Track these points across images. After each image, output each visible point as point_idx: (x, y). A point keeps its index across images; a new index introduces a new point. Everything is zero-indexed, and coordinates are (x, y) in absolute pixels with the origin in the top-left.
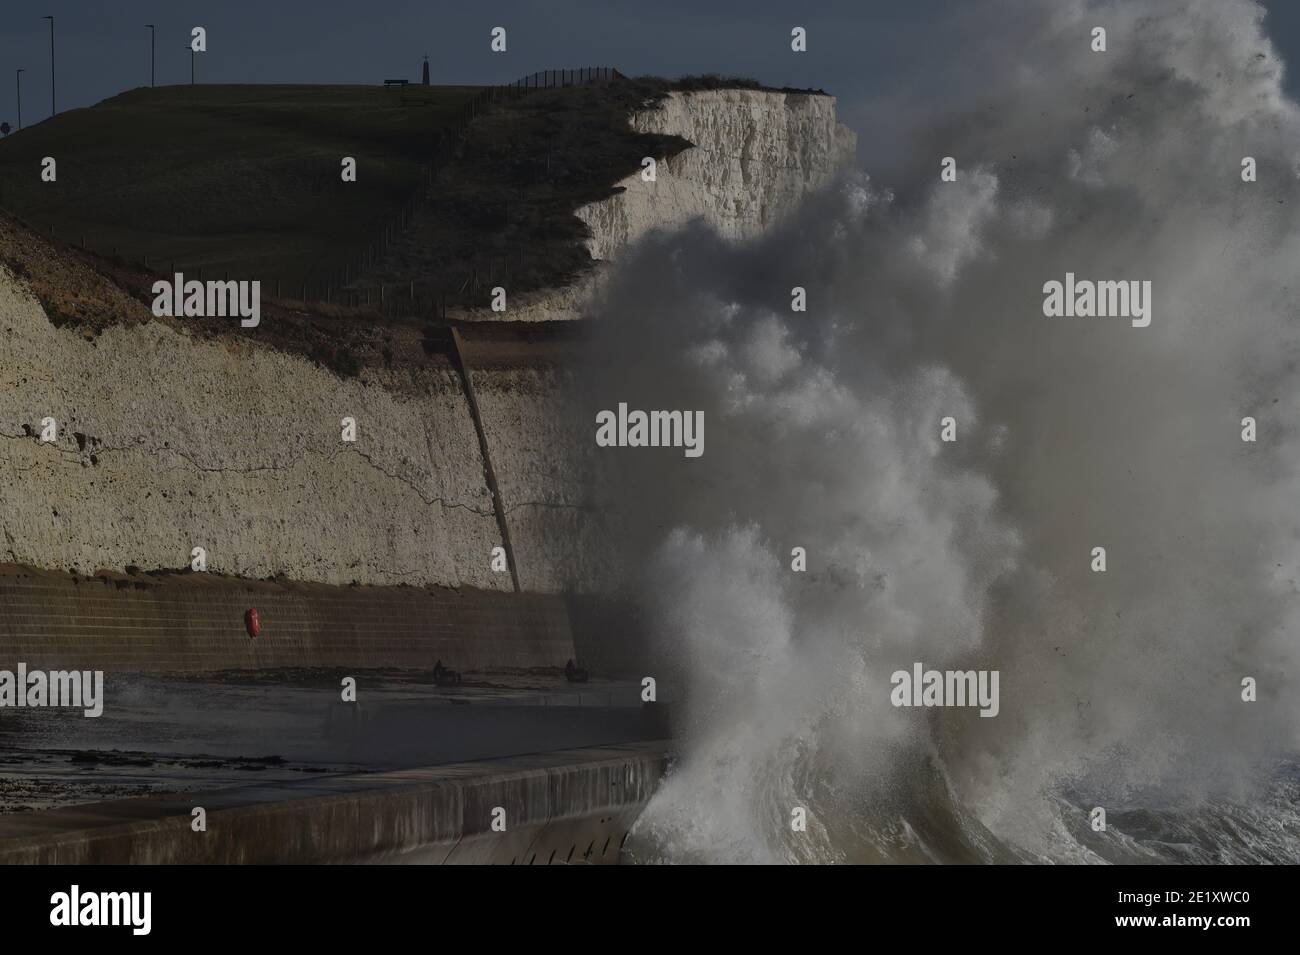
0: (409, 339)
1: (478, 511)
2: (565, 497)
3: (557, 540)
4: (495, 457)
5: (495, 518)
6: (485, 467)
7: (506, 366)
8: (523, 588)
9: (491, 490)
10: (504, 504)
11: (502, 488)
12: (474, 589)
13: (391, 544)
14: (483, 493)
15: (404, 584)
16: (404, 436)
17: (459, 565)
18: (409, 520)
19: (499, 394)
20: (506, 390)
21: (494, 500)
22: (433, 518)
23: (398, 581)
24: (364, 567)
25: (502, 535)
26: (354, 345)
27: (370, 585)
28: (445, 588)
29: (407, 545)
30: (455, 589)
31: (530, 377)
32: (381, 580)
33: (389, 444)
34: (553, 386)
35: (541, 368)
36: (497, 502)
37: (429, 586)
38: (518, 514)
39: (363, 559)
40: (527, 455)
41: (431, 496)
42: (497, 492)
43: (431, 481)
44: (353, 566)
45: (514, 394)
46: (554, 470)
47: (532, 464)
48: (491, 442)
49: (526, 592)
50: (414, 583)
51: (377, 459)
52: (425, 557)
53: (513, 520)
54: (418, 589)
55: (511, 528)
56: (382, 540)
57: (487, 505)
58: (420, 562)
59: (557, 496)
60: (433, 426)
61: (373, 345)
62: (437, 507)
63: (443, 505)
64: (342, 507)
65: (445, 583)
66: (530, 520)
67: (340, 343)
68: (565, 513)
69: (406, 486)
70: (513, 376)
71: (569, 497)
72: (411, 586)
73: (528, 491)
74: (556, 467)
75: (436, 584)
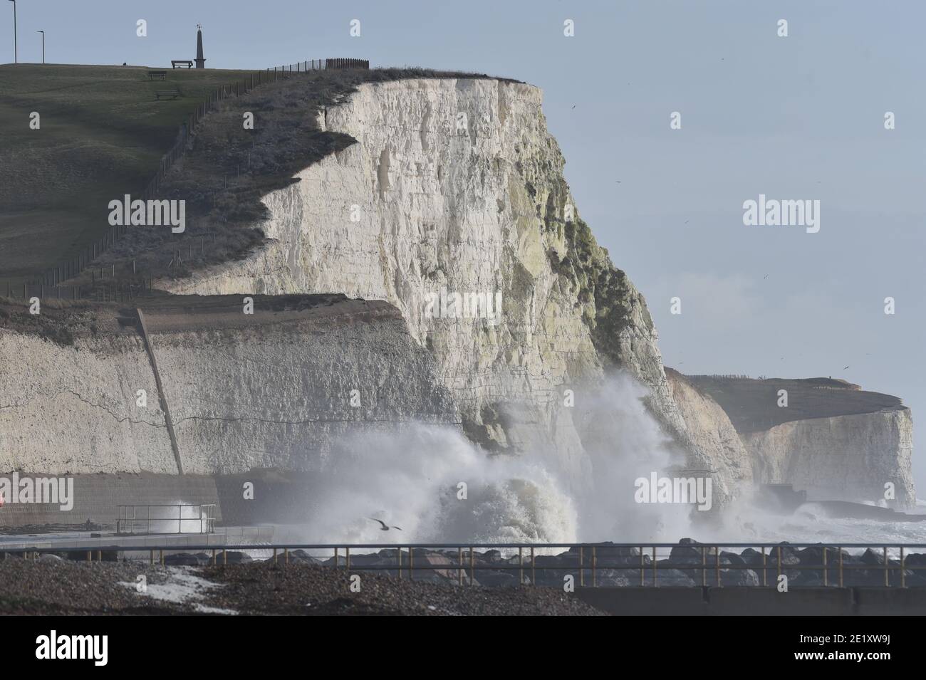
0: (109, 317)
1: (154, 424)
2: (215, 413)
3: (209, 440)
4: (167, 390)
5: (166, 428)
6: (160, 396)
7: (176, 330)
8: (185, 472)
9: (163, 410)
10: (172, 419)
11: (172, 409)
12: (151, 474)
13: (93, 448)
14: (158, 412)
15: (102, 473)
16: (104, 380)
17: (140, 459)
18: (105, 432)
19: (171, 349)
20: (176, 346)
21: (165, 417)
22: (123, 430)
23: (98, 470)
24: (75, 463)
25: (171, 439)
26: (71, 325)
28: (130, 474)
29: (104, 447)
30: (137, 474)
31: (192, 337)
32: (86, 470)
33: (93, 386)
34: (207, 342)
35: (199, 331)
36: (167, 418)
37: (118, 473)
38: (182, 425)
39: (74, 458)
40: (189, 387)
41: (121, 416)
42: (167, 412)
43: (122, 407)
44: (67, 462)
45: (181, 348)
46: (207, 396)
47: (193, 392)
48: (164, 380)
49: (187, 474)
50: (109, 471)
51: (85, 396)
52: (116, 455)
53: (179, 429)
54: (111, 475)
55: (177, 434)
56: (88, 446)
57: (160, 420)
58: (113, 458)
59: (210, 413)
60: (124, 372)
61: (83, 324)
62: (126, 424)
63: (130, 422)
64: (61, 427)
65: (130, 470)
66: (191, 429)
67: (62, 324)
68: (215, 423)
69: (105, 411)
70: (180, 337)
71: (217, 413)
72: (106, 474)
73: (190, 410)
74: (209, 394)
75: (124, 471)
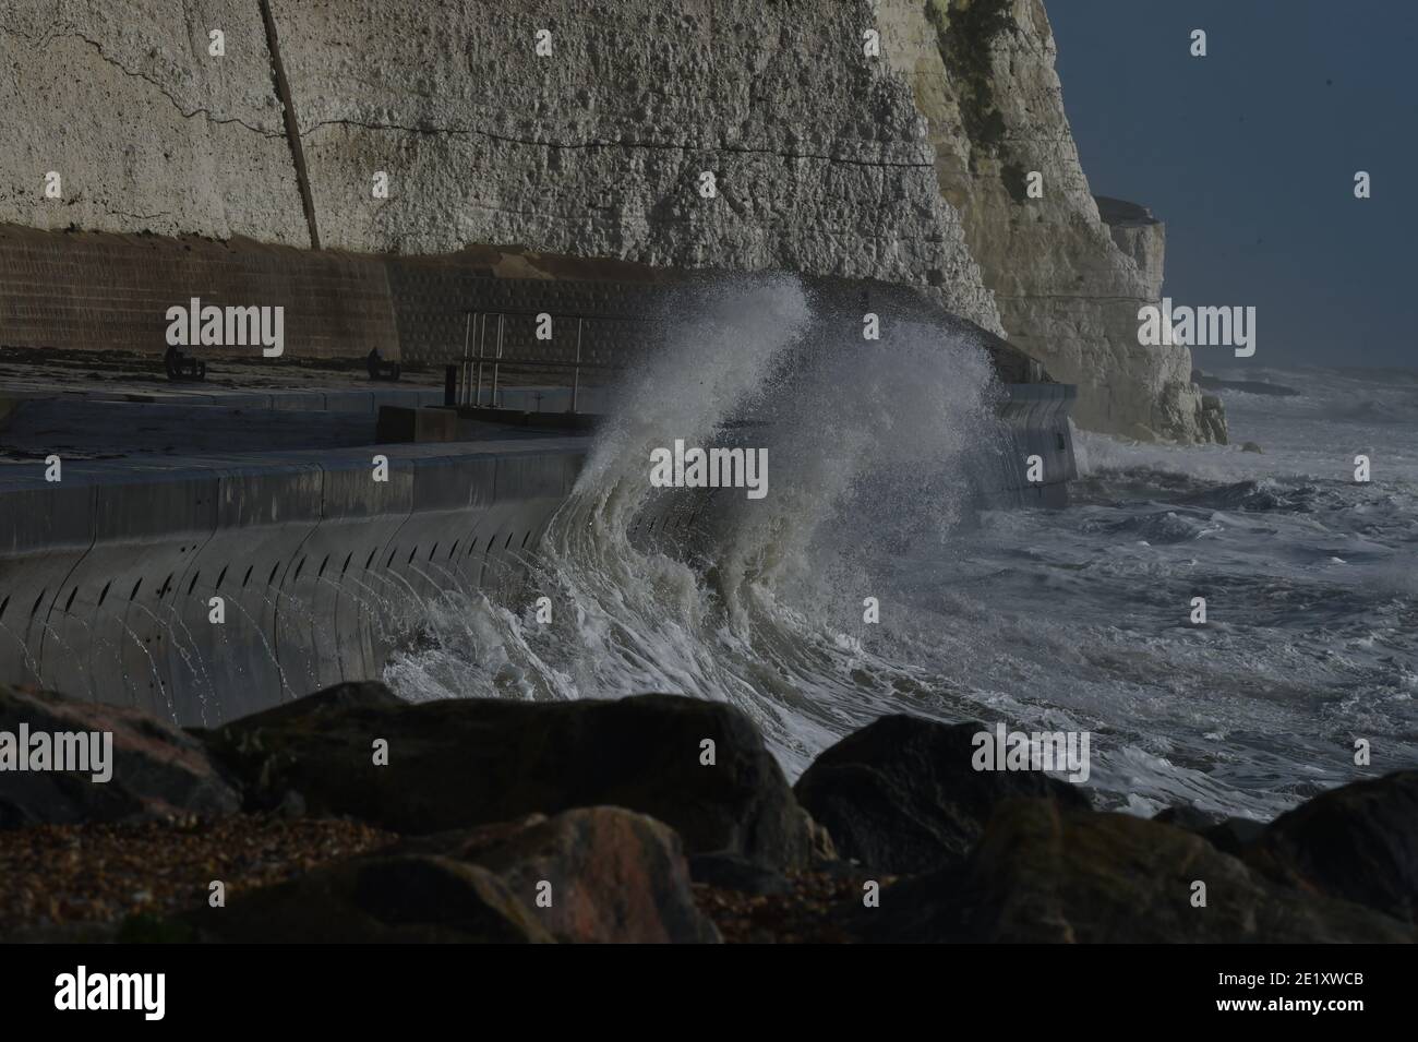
1: (261, 129)
2: (390, 114)
4: (288, 52)
5: (286, 141)
6: (273, 66)
8: (324, 243)
9: (281, 99)
10: (299, 121)
11: (298, 99)
12: (254, 243)
13: (129, 173)
14: (270, 103)
15: (147, 232)
17: (230, 208)
18: (155, 138)
21: (285, 115)
22: (193, 138)
23: (139, 227)
24: (88, 205)
25: (295, 165)
27: (96, 232)
28: (209, 239)
29: (153, 173)
30: (223, 241)
32: (113, 225)
36: (289, 117)
37: (183, 236)
38: (320, 136)
39: (86, 194)
40: (335, 51)
41: (191, 106)
42: (289, 104)
43: (192, 83)
44: (72, 204)
46: (375, 74)
47: (343, 64)
49: (328, 248)
50: (163, 231)
51: (110, 49)
52: (179, 194)
53: (313, 144)
54: (168, 240)
55: (309, 156)
56: (117, 167)
57: (274, 122)
58: (172, 200)
59: (379, 112)
62: (199, 124)
63: (209, 120)
64: (56, 117)
65: (208, 231)
66: (337, 147)
68: (389, 138)
69: (154, 90)
71: (396, 115)
72: (157, 235)
73: (336, 104)
74: (378, 70)
75: (196, 234)
